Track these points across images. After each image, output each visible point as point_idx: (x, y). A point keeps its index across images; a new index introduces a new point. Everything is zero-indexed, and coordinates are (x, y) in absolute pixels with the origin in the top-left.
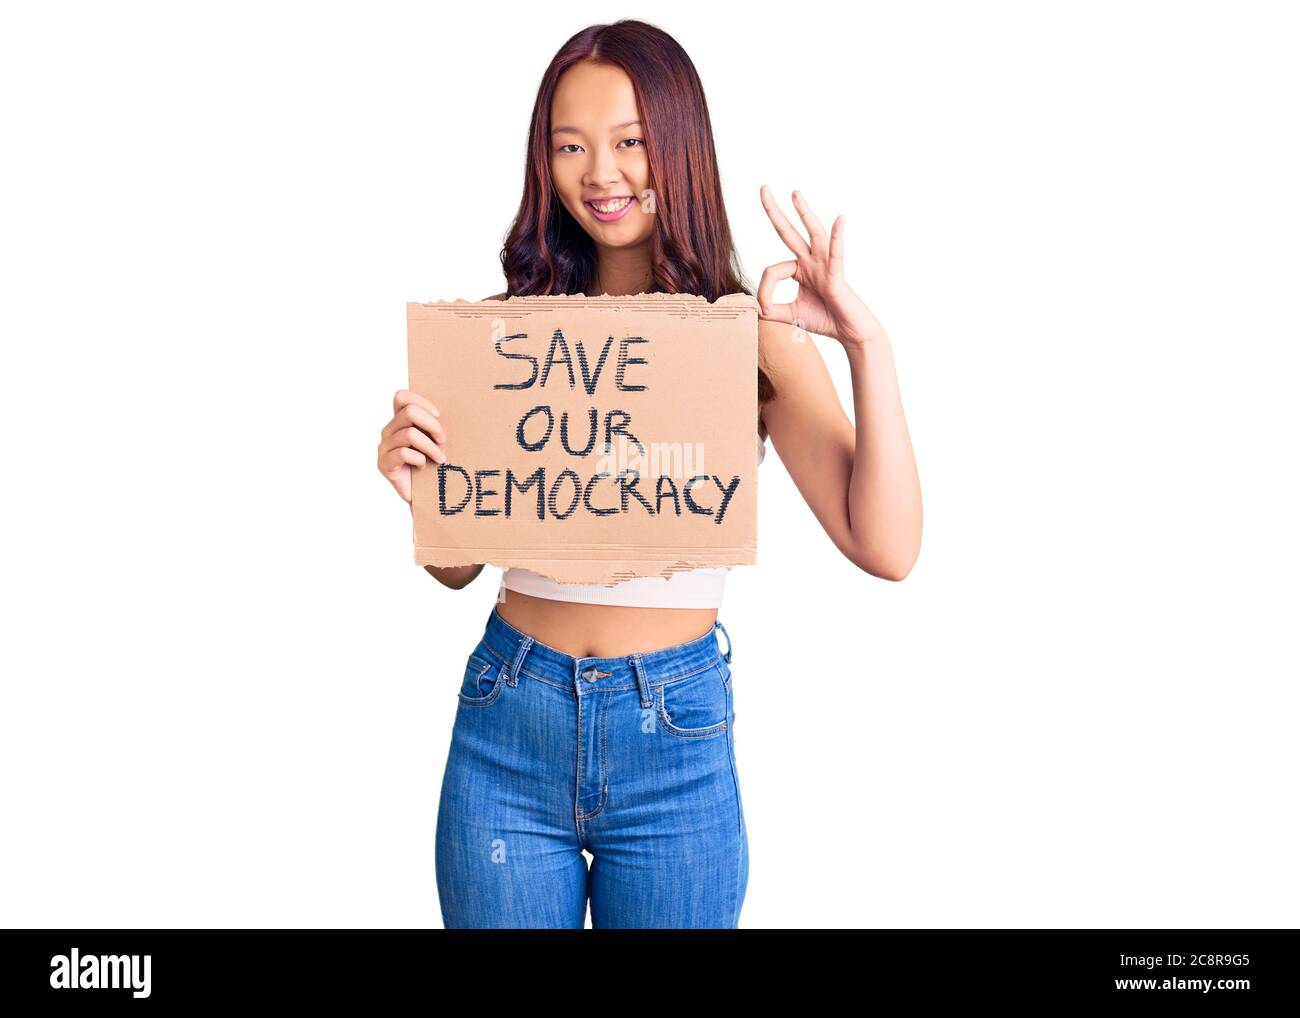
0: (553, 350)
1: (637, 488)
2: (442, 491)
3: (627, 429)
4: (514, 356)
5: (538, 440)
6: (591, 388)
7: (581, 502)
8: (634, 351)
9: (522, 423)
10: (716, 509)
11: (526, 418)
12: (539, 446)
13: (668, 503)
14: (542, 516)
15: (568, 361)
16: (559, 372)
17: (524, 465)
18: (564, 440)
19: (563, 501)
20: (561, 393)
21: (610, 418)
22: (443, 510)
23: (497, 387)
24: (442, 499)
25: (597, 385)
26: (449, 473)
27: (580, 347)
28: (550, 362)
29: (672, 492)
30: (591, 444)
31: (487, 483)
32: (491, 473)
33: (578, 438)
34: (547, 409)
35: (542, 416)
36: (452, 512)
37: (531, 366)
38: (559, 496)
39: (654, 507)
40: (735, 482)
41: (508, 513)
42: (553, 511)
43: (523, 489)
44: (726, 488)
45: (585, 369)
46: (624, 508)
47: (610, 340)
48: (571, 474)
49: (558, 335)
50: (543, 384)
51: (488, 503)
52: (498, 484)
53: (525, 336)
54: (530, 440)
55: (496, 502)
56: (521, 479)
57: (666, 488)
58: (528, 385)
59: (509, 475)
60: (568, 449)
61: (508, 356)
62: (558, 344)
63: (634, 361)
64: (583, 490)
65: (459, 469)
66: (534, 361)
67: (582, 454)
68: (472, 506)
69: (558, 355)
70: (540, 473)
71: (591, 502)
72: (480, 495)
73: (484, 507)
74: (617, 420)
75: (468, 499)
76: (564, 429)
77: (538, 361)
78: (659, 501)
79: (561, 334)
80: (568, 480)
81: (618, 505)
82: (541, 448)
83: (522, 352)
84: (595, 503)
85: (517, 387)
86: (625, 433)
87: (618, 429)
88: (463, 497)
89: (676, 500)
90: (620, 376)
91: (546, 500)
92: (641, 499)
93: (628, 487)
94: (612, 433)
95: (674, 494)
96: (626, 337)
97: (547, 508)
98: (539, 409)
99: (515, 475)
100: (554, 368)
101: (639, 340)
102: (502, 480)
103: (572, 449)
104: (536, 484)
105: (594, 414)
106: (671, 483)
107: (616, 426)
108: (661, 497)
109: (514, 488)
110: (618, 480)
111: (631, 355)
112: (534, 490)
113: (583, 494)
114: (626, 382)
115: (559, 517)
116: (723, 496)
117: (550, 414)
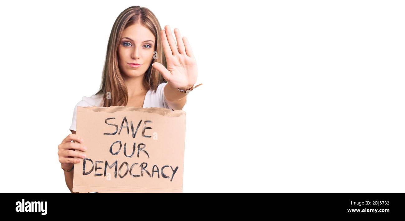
0: (123, 123)
1: (147, 169)
2: (84, 167)
3: (145, 149)
4: (111, 124)
5: (116, 151)
6: (134, 136)
7: (129, 172)
8: (148, 125)
9: (112, 145)
10: (171, 177)
11: (113, 144)
12: (117, 153)
13: (156, 174)
14: (116, 177)
15: (128, 127)
16: (124, 130)
17: (111, 160)
18: (125, 152)
19: (123, 173)
20: (125, 137)
21: (139, 146)
22: (84, 173)
23: (105, 134)
24: (84, 170)
25: (136, 135)
26: (87, 161)
27: (131, 123)
28: (122, 127)
29: (157, 170)
30: (133, 154)
31: (99, 165)
32: (100, 162)
33: (129, 152)
34: (120, 142)
35: (118, 144)
36: (87, 174)
37: (116, 128)
38: (122, 170)
39: (152, 175)
40: (177, 168)
41: (105, 175)
42: (119, 175)
43: (110, 167)
44: (174, 170)
45: (133, 130)
46: (142, 175)
47: (141, 121)
48: (126, 163)
49: (125, 119)
50: (119, 133)
51: (99, 172)
52: (102, 165)
53: (115, 118)
54: (114, 151)
55: (101, 171)
56: (110, 164)
57: (155, 169)
58: (114, 134)
59: (106, 162)
60: (125, 155)
61: (109, 124)
62: (125, 121)
63: (148, 128)
64: (130, 169)
65: (90, 160)
66: (117, 126)
67: (130, 157)
68: (93, 172)
69: (125, 125)
70: (116, 162)
71: (132, 173)
72: (96, 169)
73: (97, 173)
74: (141, 146)
75: (92, 170)
76: (125, 148)
77: (118, 126)
78: (153, 173)
79: (126, 118)
80: (125, 165)
81: (140, 174)
82: (117, 154)
83: (113, 123)
84: (133, 173)
85: (111, 134)
86: (144, 151)
87: (142, 149)
88: (91, 169)
89: (158, 173)
90: (143, 132)
91: (118, 171)
92: (147, 172)
93: (144, 168)
94: (140, 150)
95: (158, 171)
96: (146, 120)
97: (117, 174)
98: (117, 142)
99: (108, 163)
100: (123, 129)
101: (150, 122)
102: (104, 164)
103: (127, 155)
104: (115, 166)
105: (134, 144)
106: (157, 167)
107: (141, 148)
108: (154, 172)
109: (107, 167)
110: (141, 166)
111: (147, 126)
112: (114, 168)
113: (129, 170)
114: (145, 135)
115: (121, 177)
116: (173, 172)
117: (121, 143)
